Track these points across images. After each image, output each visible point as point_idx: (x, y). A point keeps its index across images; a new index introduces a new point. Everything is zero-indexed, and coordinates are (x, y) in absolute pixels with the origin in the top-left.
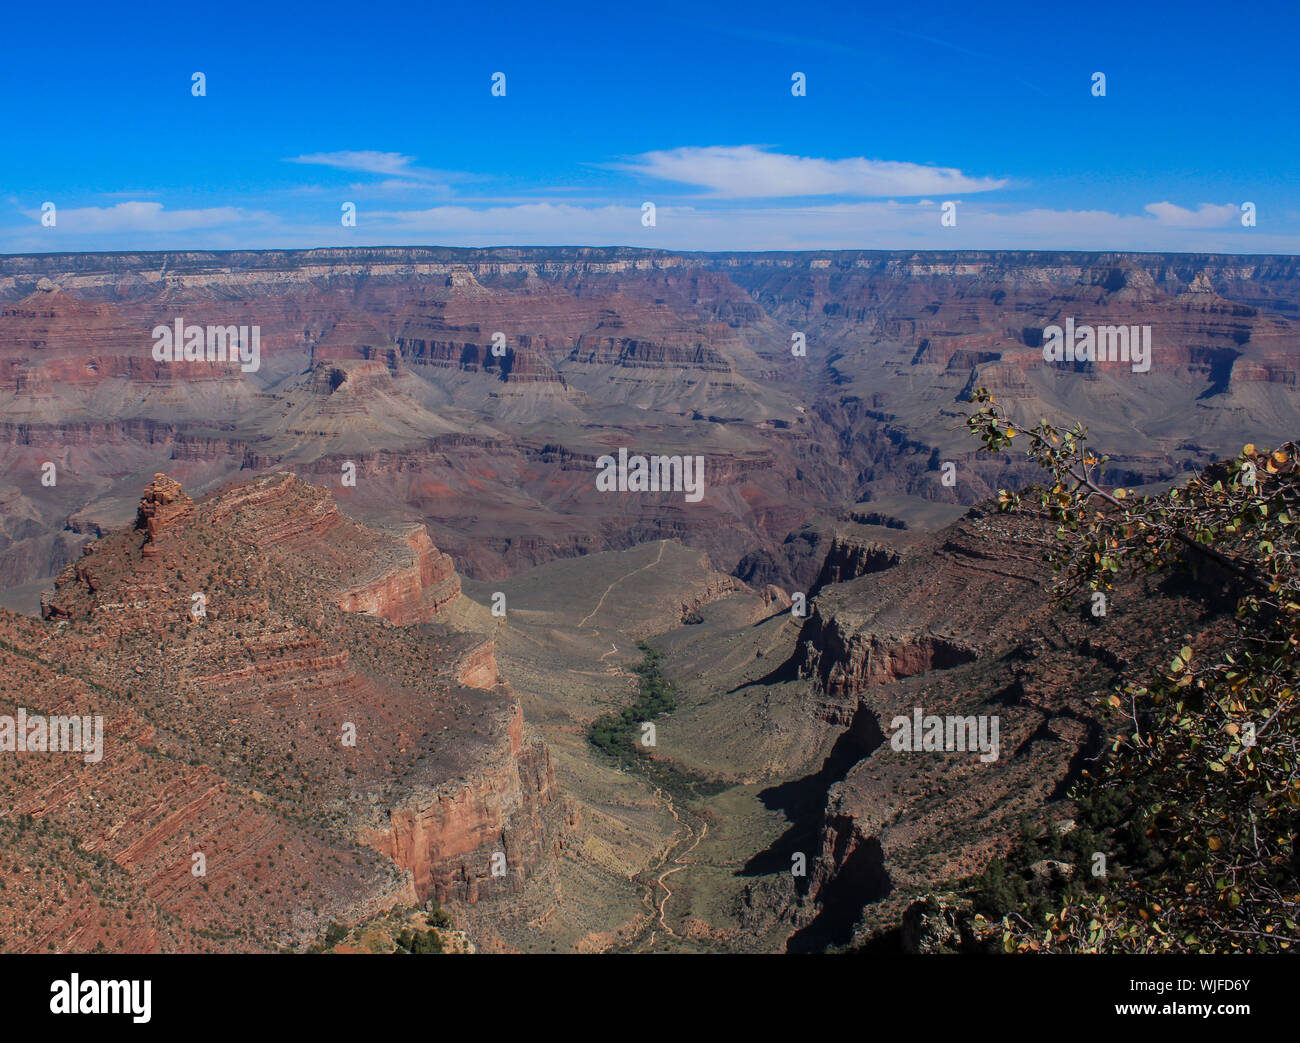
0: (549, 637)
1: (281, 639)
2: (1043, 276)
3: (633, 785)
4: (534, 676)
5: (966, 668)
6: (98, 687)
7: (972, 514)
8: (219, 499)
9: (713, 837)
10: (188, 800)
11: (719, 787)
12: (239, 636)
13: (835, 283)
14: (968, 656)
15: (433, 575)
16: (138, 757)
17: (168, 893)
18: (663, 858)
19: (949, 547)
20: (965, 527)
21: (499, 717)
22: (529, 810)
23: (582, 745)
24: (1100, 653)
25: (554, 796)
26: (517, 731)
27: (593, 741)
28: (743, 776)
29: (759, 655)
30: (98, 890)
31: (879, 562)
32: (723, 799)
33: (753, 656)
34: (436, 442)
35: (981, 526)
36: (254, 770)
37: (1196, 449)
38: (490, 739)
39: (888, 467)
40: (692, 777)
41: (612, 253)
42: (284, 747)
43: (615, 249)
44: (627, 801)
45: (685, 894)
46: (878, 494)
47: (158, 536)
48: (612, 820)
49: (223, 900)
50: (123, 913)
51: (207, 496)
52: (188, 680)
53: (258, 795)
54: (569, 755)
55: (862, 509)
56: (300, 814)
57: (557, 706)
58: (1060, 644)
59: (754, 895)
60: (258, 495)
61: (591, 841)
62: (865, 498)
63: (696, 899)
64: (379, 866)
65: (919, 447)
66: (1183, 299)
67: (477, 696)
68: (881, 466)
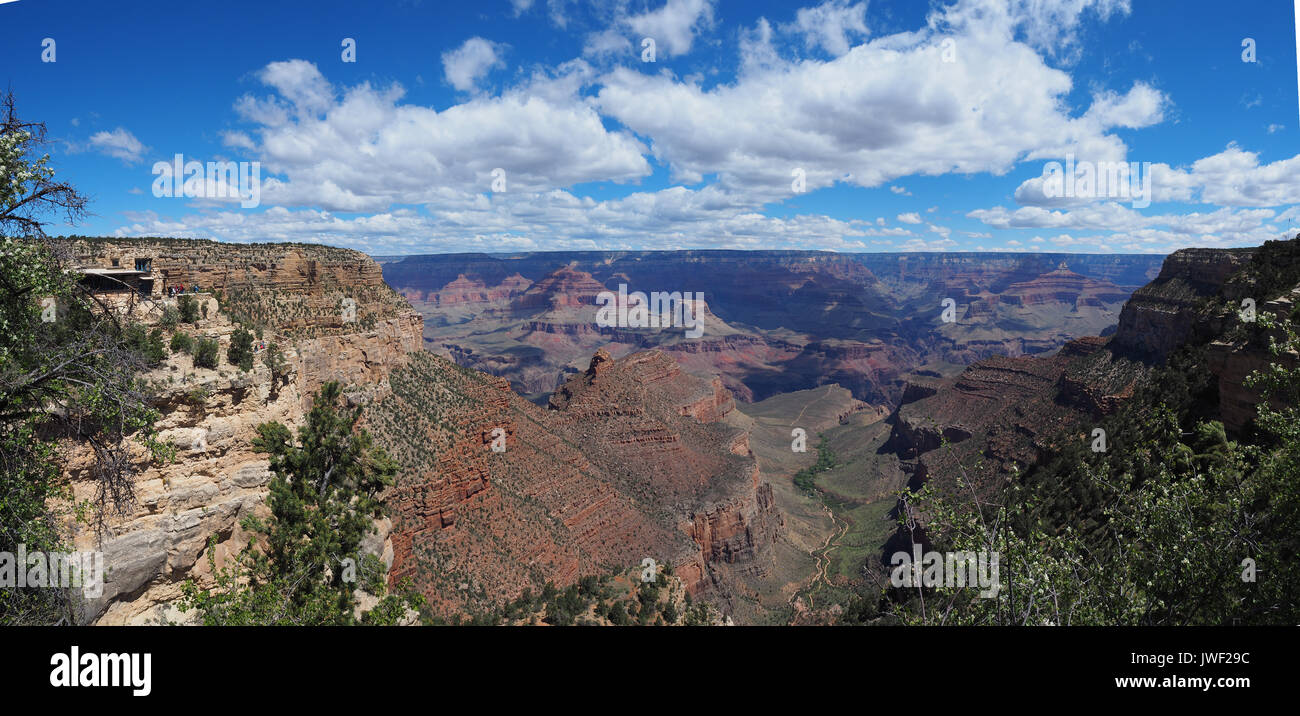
0: (776, 431)
1: (649, 427)
2: (999, 263)
3: (814, 505)
4: (768, 449)
5: (967, 441)
6: (567, 441)
7: (969, 369)
8: (627, 360)
9: (851, 531)
10: (599, 499)
11: (854, 505)
12: (630, 424)
13: (910, 266)
14: (968, 435)
15: (723, 400)
16: (579, 476)
17: (586, 543)
18: (827, 543)
19: (958, 385)
20: (965, 376)
21: (748, 469)
22: (761, 517)
23: (790, 484)
24: (1024, 430)
25: (774, 510)
26: (756, 476)
27: (796, 483)
28: (865, 499)
29: (874, 439)
30: (553, 535)
31: (928, 393)
32: (856, 511)
33: (871, 440)
34: (727, 338)
35: (972, 375)
36: (633, 488)
37: (1064, 336)
38: (743, 480)
39: (933, 349)
40: (842, 501)
41: (810, 253)
42: (646, 478)
43: (811, 251)
44: (810, 514)
45: (836, 561)
46: (930, 361)
47: (599, 375)
48: (802, 523)
49: (611, 550)
50: (563, 549)
51: (622, 359)
52: (605, 442)
53: (632, 501)
54: (782, 488)
55: (922, 369)
56: (651, 512)
57: (779, 465)
58: (1007, 427)
59: (870, 562)
60: (644, 359)
61: (792, 533)
62: (925, 363)
63: (842, 564)
64: (686, 541)
65: (947, 339)
66: (1056, 272)
67: (737, 458)
68: (931, 349)
